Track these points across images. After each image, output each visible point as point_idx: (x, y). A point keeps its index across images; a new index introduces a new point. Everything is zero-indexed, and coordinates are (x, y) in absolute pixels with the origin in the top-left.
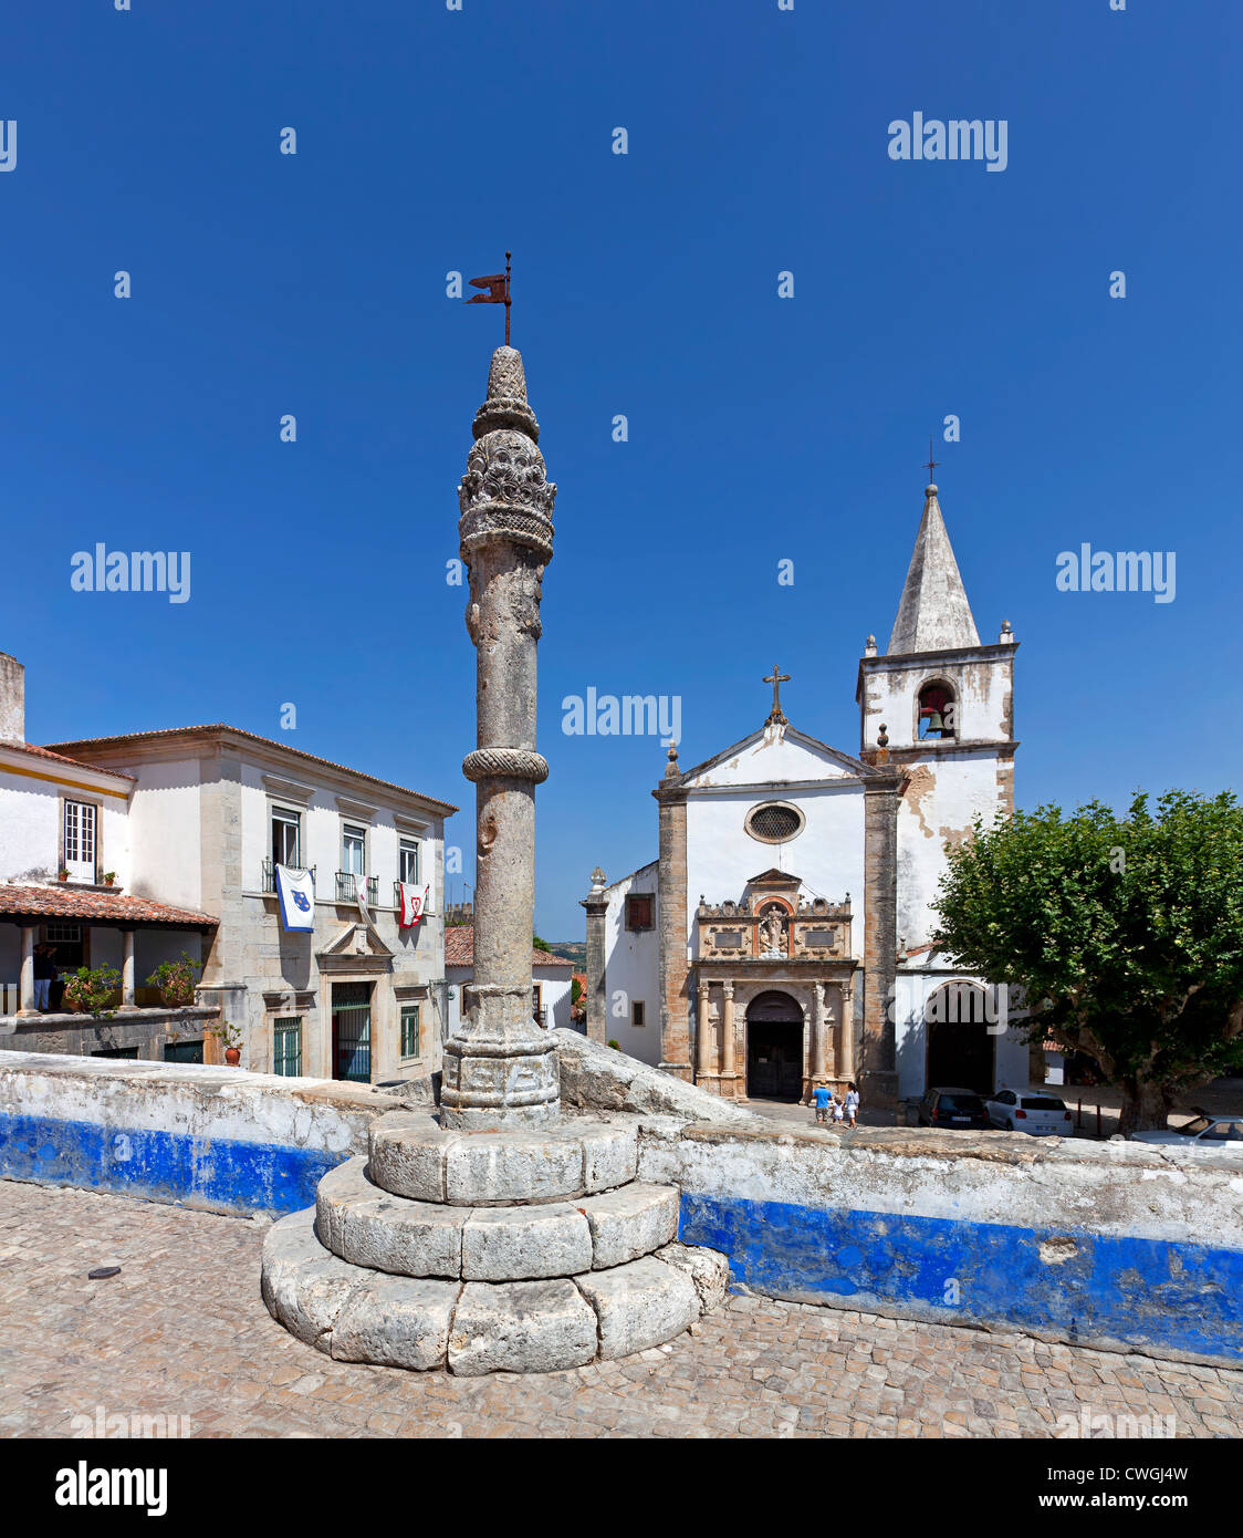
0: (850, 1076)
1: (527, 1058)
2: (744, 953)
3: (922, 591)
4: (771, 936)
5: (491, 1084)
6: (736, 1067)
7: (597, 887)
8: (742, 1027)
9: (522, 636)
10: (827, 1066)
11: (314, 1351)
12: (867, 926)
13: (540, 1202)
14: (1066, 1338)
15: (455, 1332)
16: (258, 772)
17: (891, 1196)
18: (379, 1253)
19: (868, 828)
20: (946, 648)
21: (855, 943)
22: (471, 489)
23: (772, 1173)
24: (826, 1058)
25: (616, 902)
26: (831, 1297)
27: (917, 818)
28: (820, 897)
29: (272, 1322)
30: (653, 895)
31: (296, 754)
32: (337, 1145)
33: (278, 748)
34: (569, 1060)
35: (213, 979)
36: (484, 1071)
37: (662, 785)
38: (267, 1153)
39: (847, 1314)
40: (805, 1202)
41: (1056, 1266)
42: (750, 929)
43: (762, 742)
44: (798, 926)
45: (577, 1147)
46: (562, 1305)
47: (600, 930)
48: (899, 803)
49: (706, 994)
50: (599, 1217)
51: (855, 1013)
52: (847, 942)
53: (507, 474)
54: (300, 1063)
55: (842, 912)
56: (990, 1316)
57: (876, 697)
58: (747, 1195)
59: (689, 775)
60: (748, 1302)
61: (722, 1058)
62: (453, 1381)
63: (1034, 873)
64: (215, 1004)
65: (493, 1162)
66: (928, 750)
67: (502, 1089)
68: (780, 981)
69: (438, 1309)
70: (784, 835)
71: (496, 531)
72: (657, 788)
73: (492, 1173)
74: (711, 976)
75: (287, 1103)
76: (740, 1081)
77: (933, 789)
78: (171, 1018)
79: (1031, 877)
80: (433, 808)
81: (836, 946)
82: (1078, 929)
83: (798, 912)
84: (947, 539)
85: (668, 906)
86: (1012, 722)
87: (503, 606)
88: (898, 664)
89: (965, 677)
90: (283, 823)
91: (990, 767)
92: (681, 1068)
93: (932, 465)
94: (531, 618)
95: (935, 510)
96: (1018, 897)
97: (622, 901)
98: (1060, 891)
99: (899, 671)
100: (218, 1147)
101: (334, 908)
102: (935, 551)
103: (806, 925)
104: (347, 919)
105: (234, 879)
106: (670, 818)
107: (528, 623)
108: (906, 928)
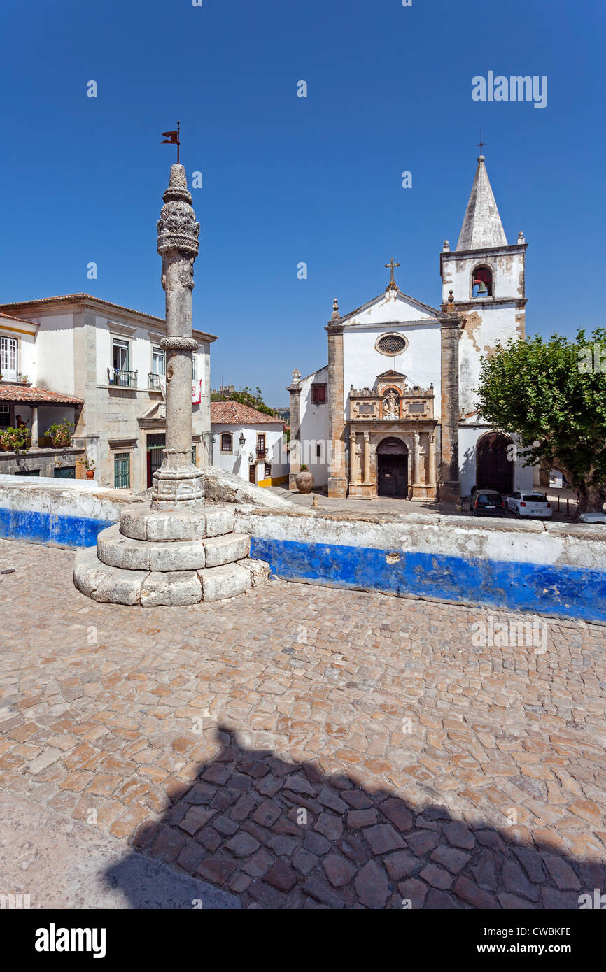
0: (433, 483)
1: (187, 480)
2: (375, 416)
3: (475, 215)
4: (390, 407)
5: (170, 491)
6: (371, 479)
7: (295, 380)
8: (374, 457)
9: (184, 289)
10: (421, 478)
11: (89, 599)
12: (443, 401)
13: (186, 540)
14: (396, 594)
15: (144, 590)
16: (105, 321)
17: (331, 537)
18: (118, 561)
19: (443, 347)
20: (488, 247)
21: (436, 410)
22: (161, 227)
23: (286, 528)
24: (420, 474)
25: (306, 388)
26: (309, 580)
27: (472, 341)
28: (417, 385)
29: (75, 589)
30: (327, 384)
31: (126, 310)
32: (111, 518)
33: (116, 307)
34: (211, 480)
35: (81, 433)
36: (167, 486)
37: (330, 324)
38: (82, 522)
39: (315, 587)
40: (299, 540)
41: (392, 565)
42: (378, 403)
43: (385, 300)
44: (404, 401)
45: (203, 517)
46: (187, 580)
47: (297, 403)
48: (462, 333)
49: (354, 439)
50: (208, 546)
51: (436, 449)
52: (431, 409)
53: (175, 221)
54: (129, 478)
55: (429, 393)
56: (369, 586)
57: (449, 274)
58: (276, 538)
59: (344, 319)
60: (277, 582)
61: (363, 474)
62: (142, 609)
63: (523, 373)
64: (82, 446)
65: (166, 523)
66: (478, 303)
67: (175, 493)
68: (395, 431)
69: (137, 581)
70: (397, 351)
71: (171, 245)
72: (327, 326)
73: (166, 528)
74: (357, 429)
75: (91, 499)
76: (373, 487)
77: (480, 325)
78: (58, 454)
79: (521, 376)
80: (204, 337)
81: (425, 412)
82: (546, 403)
83: (405, 393)
84: (489, 186)
85: (333, 391)
86: (524, 287)
87: (175, 276)
88: (461, 256)
89: (498, 263)
90: (119, 347)
91: (511, 313)
92: (341, 480)
93: (481, 145)
94: (188, 281)
95: (483, 170)
96: (514, 386)
97: (309, 388)
98: (536, 383)
99: (461, 260)
100: (61, 519)
101: (148, 394)
102: (483, 193)
103: (409, 401)
104: (155, 399)
105: (92, 379)
106: (334, 342)
107: (186, 283)
108: (466, 401)
